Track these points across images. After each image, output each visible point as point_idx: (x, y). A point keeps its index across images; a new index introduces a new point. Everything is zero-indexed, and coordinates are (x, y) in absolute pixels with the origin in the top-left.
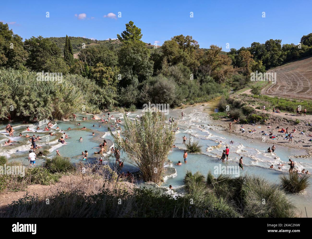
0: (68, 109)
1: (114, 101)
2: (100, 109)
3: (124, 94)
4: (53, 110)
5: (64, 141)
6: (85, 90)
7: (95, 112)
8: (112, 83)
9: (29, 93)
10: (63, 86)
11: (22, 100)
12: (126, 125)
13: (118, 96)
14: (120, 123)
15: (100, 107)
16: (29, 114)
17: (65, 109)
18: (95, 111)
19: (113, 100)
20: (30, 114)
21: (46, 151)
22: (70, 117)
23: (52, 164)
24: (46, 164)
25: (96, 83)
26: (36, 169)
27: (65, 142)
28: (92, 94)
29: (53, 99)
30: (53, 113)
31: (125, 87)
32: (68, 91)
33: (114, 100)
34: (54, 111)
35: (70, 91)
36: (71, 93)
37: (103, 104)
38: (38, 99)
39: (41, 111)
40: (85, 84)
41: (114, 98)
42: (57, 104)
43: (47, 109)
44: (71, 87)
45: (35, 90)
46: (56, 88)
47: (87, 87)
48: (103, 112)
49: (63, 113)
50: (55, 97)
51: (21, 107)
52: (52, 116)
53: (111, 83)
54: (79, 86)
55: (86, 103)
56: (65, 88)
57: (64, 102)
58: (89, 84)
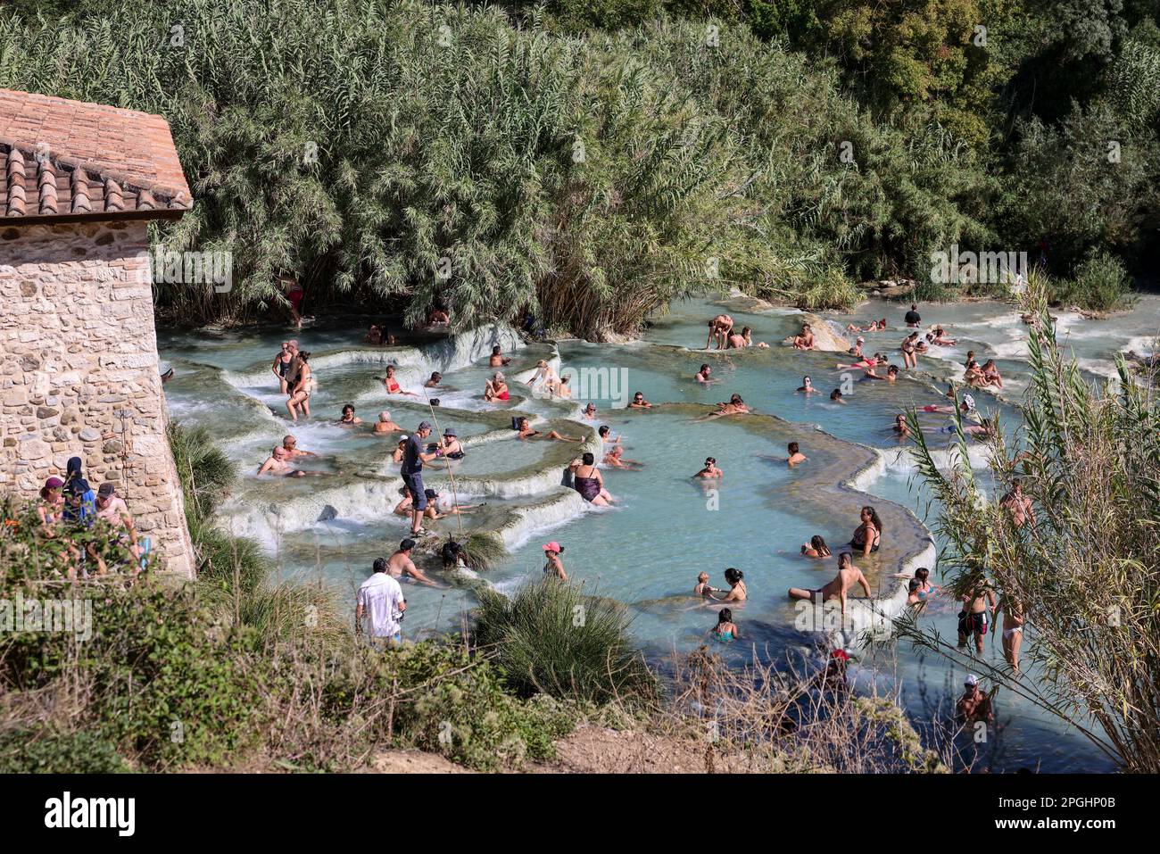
0: (640, 265)
1: (960, 220)
2: (850, 273)
3: (1043, 165)
4: (546, 267)
5: (596, 482)
6: (761, 136)
7: (813, 296)
8: (960, 87)
9: (415, 144)
10: (623, 103)
11: (375, 188)
12: (1041, 411)
13: (996, 183)
14: (994, 389)
15: (852, 261)
16: (408, 283)
17: (624, 262)
18: (818, 290)
19: (955, 215)
20: (412, 281)
21: (481, 541)
22: (648, 317)
23: (514, 635)
24: (474, 625)
25: (843, 79)
26: (428, 653)
27: (603, 491)
28: (809, 161)
29: (552, 191)
30: (546, 287)
31: (1053, 114)
32: (653, 138)
33: (961, 210)
34: (552, 270)
35: (666, 136)
36: (671, 153)
37: (878, 235)
38: (467, 188)
39: (473, 266)
40: (765, 88)
41: (964, 201)
42: (572, 227)
43: (513, 255)
44: (672, 111)
45: (455, 128)
46: (579, 114)
47: (780, 108)
48: (871, 297)
49: (607, 293)
50: (567, 176)
51: (366, 237)
52: (535, 305)
53: (950, 80)
54: (726, 103)
55: (763, 227)
56: (634, 113)
57: (622, 211)
58: (791, 93)
